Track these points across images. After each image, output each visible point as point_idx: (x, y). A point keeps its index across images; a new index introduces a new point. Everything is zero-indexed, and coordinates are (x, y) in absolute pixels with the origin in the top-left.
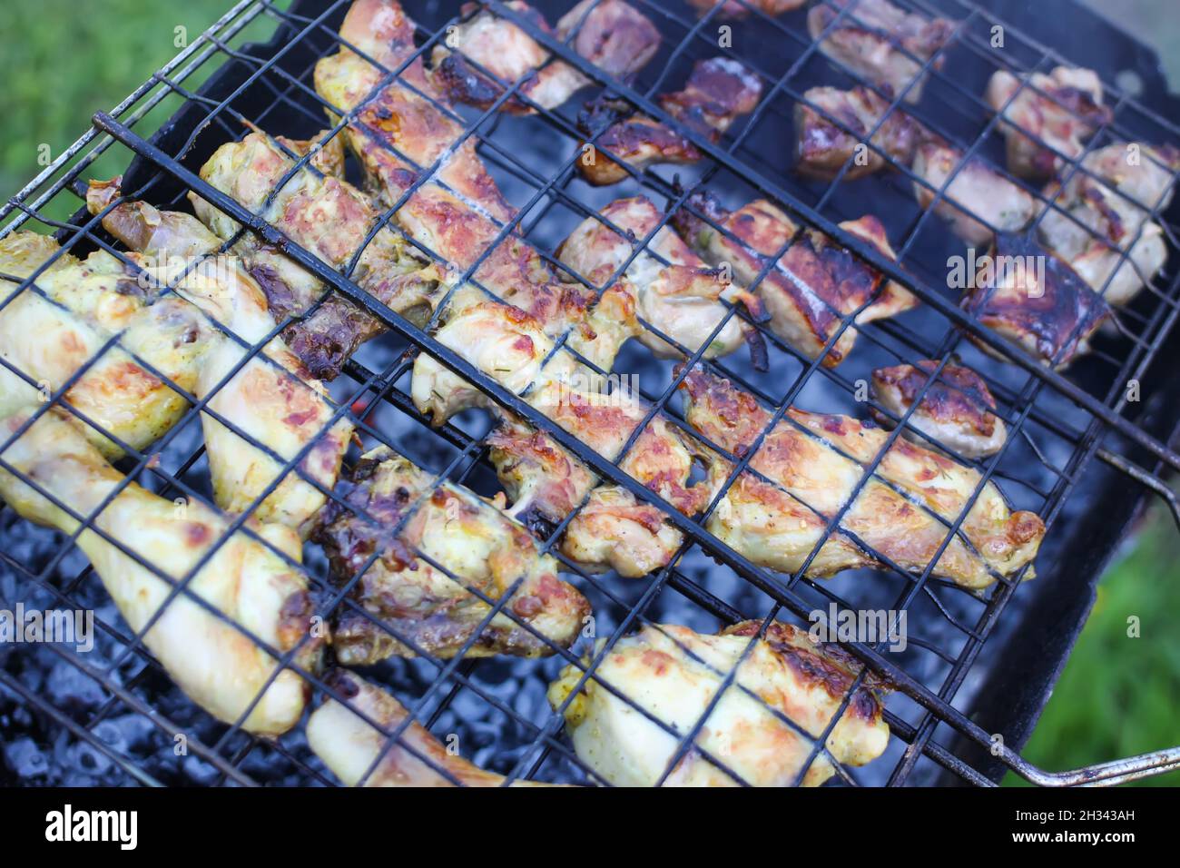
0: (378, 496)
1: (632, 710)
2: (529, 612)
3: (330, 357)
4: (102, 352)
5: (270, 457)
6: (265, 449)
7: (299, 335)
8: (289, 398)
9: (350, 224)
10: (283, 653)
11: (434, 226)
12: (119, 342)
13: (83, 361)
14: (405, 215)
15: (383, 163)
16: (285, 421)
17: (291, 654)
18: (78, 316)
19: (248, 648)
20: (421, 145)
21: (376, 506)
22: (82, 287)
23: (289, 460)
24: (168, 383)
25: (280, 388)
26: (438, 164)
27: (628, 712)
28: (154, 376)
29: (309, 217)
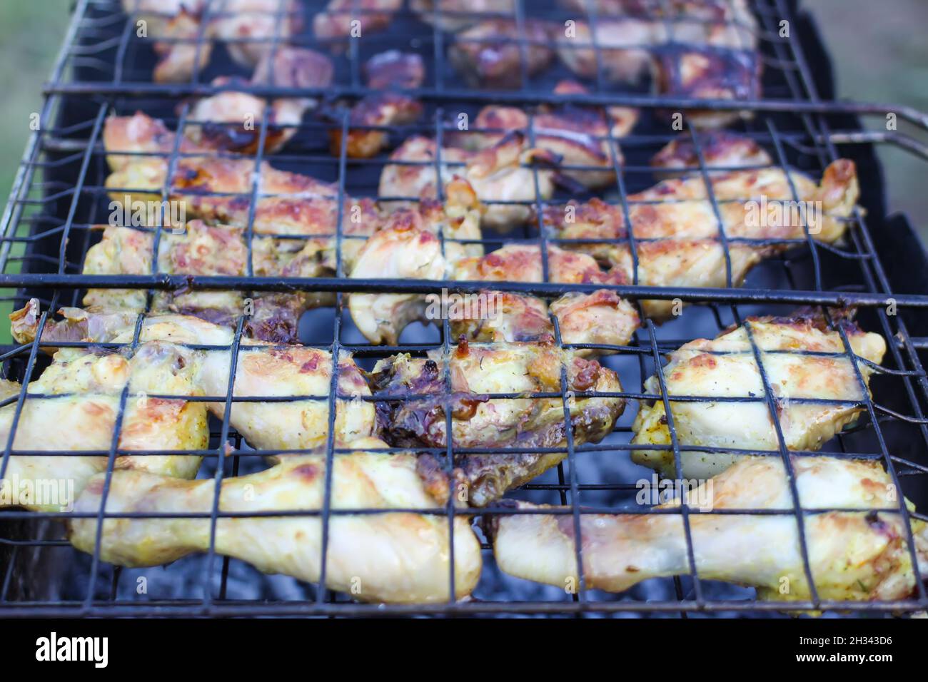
0: (412, 381)
1: (714, 403)
2: (591, 381)
3: (289, 333)
4: (123, 404)
5: (312, 401)
6: (303, 398)
7: (254, 327)
8: (290, 359)
9: (230, 245)
10: (444, 507)
11: (289, 219)
12: (130, 392)
13: (114, 418)
14: (260, 225)
15: (216, 205)
16: (301, 372)
17: (450, 503)
18: (83, 393)
19: (414, 520)
20: (233, 181)
21: (417, 387)
22: (70, 373)
23: (328, 395)
24: (191, 399)
25: (277, 357)
26: (255, 186)
27: (713, 406)
28: (175, 400)
29: (195, 255)
